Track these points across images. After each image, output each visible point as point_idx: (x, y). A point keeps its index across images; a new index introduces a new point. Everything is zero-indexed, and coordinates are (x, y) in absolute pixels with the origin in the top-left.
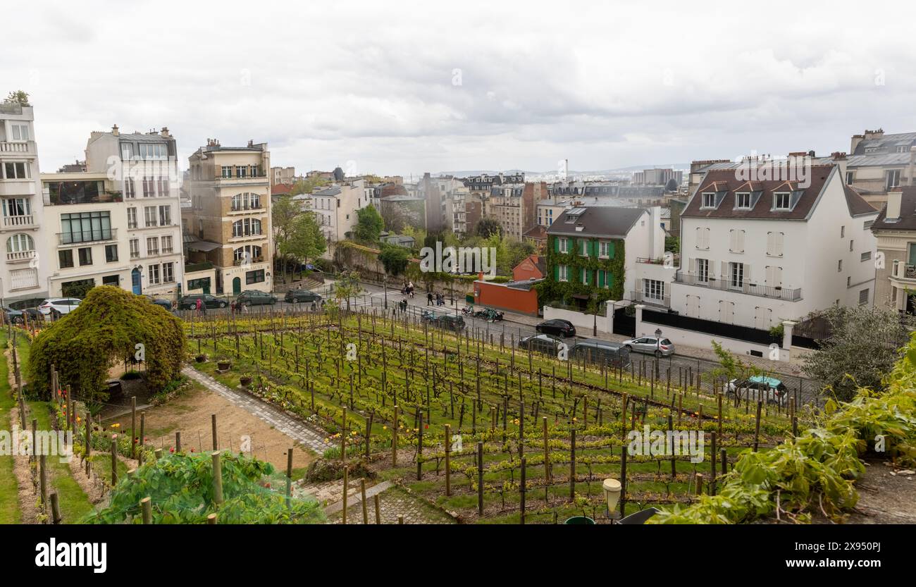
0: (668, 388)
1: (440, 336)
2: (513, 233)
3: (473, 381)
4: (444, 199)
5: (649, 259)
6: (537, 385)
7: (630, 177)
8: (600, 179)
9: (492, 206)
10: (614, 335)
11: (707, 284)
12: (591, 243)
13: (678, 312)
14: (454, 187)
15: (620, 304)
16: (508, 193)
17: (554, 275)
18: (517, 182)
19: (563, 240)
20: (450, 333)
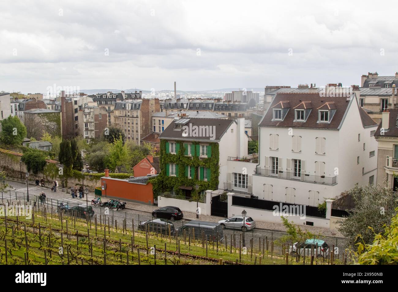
0: (252, 253)
1: (73, 222)
2: (133, 138)
3: (101, 258)
4: (76, 111)
5: (237, 158)
6: (152, 258)
7: (222, 97)
8: (200, 97)
9: (116, 118)
10: (212, 217)
11: (277, 175)
12: (194, 146)
13: (258, 197)
14: (85, 102)
15: (216, 193)
16: (128, 107)
17: (166, 172)
18: (136, 98)
19: (172, 144)
20: (82, 220)
